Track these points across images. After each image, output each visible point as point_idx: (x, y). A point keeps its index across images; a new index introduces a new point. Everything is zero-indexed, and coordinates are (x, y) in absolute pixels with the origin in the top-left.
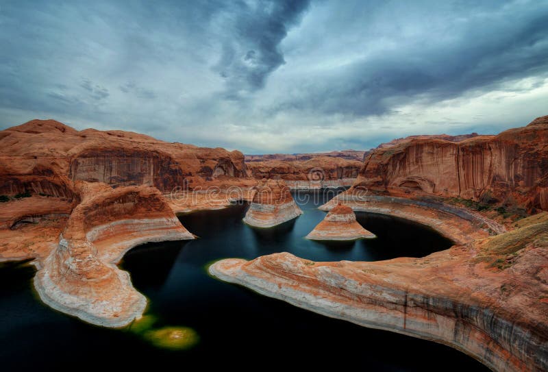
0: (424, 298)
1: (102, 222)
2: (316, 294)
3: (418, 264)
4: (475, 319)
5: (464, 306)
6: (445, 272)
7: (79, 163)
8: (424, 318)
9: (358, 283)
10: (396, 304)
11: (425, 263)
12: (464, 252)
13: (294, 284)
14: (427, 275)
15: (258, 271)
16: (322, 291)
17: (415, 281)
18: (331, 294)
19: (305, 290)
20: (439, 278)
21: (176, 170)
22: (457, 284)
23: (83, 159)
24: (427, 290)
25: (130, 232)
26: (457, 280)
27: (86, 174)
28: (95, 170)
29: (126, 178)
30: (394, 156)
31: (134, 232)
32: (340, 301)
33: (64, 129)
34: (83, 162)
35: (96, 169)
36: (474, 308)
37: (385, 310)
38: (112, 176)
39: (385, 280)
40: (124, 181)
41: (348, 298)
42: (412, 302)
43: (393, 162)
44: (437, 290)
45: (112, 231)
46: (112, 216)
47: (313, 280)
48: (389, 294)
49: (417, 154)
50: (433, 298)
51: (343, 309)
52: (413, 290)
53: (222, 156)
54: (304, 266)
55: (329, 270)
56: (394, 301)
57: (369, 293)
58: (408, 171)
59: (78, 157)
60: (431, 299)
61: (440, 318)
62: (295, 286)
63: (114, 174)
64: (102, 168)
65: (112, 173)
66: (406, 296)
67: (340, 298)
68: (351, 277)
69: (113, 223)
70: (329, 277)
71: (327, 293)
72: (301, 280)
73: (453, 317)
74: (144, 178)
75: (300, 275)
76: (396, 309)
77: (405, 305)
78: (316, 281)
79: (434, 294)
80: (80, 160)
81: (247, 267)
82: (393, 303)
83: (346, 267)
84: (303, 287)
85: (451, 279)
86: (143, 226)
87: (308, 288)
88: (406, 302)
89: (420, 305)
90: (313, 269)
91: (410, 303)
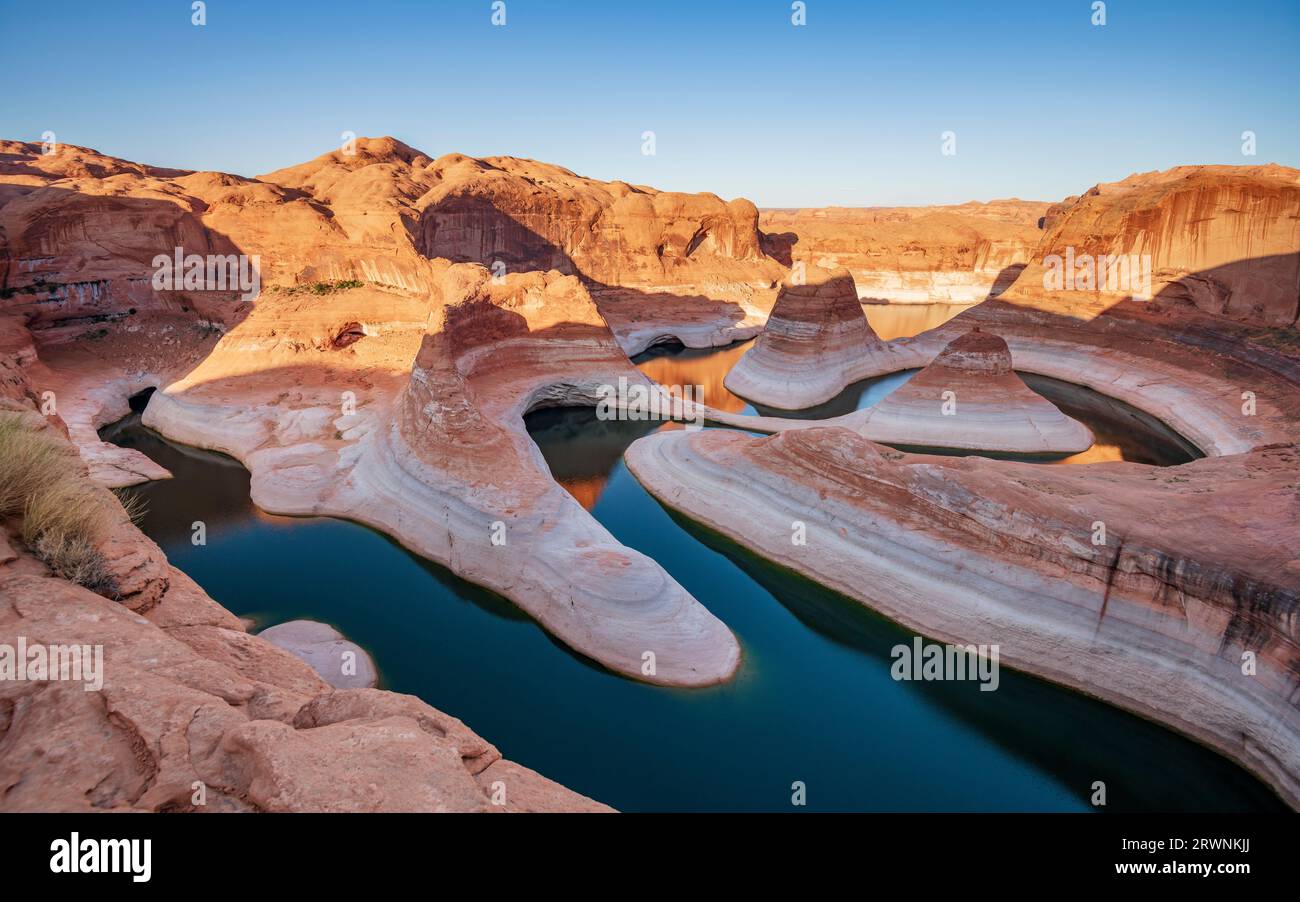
0: (1163, 557)
1: (482, 341)
2: (901, 520)
3: (1160, 482)
4: (1284, 617)
5: (1261, 586)
6: (1230, 505)
7: (439, 224)
8: (1155, 599)
9: (1005, 507)
10: (1090, 562)
11: (1177, 480)
12: (1284, 464)
13: (855, 495)
14: (1181, 509)
15: (777, 460)
16: (916, 517)
17: (1144, 517)
18: (936, 525)
19: (877, 509)
20: (1209, 516)
21: (615, 242)
22: (1254, 536)
23: (445, 217)
24: (1175, 542)
25: (531, 363)
26: (1258, 527)
27: (451, 245)
28: (465, 237)
29: (520, 256)
30: (1132, 218)
31: (538, 363)
32: (957, 540)
33: (409, 157)
34: (445, 222)
35: (468, 236)
36: (1289, 594)
37: (1060, 571)
38: (496, 251)
39: (1072, 507)
40: (517, 261)
41: (977, 536)
42: (1132, 563)
43: (1128, 231)
44: (1199, 543)
45: (498, 357)
46: (498, 330)
47: (899, 491)
48: (1077, 539)
49: (1196, 213)
50: (1188, 560)
51: (962, 557)
52: (1139, 538)
53: (709, 213)
54: (881, 459)
55: (936, 473)
56: (1086, 556)
57: (1027, 533)
58: (1163, 253)
59: (436, 211)
60: (1181, 562)
61: (1193, 606)
62: (856, 499)
63: (499, 247)
64: (478, 233)
65: (496, 246)
66: (1120, 549)
67: (956, 534)
68: (990, 492)
69: (500, 344)
70: (936, 488)
71: (927, 520)
72: (871, 488)
73: (1229, 606)
74: (554, 258)
75: (869, 477)
76: (1088, 573)
77: (1113, 568)
78: (906, 492)
79: (1189, 552)
80: (440, 218)
81: (755, 450)
82: (1083, 559)
83: (980, 471)
84: (873, 502)
85: (1241, 523)
86: (554, 352)
87: (883, 505)
88: (1116, 561)
89: (1150, 570)
90: (901, 469)
91: (1128, 566)
